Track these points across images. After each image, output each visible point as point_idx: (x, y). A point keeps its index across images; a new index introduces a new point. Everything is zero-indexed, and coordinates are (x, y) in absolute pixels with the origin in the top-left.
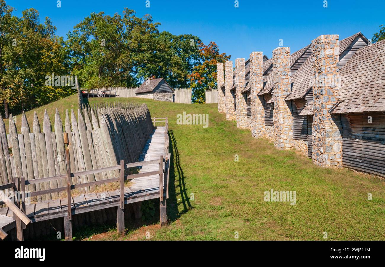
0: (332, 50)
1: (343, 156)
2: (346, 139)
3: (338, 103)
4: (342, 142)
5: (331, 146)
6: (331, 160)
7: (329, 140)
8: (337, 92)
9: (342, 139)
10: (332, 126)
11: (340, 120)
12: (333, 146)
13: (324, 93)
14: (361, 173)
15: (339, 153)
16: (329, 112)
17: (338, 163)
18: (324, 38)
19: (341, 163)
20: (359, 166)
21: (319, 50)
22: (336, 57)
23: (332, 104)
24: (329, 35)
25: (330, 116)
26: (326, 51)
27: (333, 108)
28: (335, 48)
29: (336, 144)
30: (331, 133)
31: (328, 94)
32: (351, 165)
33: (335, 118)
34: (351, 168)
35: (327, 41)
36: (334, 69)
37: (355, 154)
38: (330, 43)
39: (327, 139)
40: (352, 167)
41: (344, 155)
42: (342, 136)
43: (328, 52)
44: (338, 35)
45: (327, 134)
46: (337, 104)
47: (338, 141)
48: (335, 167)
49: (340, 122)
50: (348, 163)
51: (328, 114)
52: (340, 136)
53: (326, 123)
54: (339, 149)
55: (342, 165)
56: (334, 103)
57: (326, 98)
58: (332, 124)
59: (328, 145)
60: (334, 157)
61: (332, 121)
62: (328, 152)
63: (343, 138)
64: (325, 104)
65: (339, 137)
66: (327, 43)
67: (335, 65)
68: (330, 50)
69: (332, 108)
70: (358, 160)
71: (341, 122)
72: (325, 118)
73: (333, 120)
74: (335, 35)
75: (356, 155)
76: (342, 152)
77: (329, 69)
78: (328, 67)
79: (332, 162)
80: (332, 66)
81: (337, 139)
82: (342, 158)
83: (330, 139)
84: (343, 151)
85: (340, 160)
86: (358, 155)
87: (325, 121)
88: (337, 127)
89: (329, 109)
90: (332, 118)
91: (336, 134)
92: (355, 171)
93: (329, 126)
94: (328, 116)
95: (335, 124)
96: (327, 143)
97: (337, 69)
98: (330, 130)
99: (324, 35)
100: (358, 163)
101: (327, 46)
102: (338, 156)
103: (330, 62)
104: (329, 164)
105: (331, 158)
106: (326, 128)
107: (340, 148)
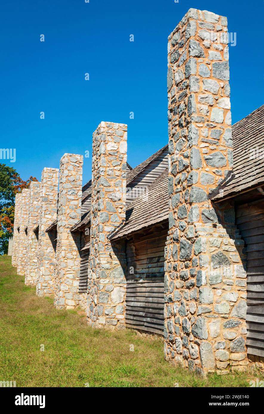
0: (116, 144)
1: (127, 310)
2: (130, 282)
3: (122, 225)
4: (125, 286)
5: (108, 292)
6: (108, 315)
7: (105, 282)
8: (121, 208)
9: (126, 282)
10: (110, 259)
11: (125, 252)
12: (112, 292)
13: (101, 207)
14: (144, 335)
15: (121, 304)
16: (107, 238)
17: (118, 321)
18: (105, 126)
19: (124, 321)
20: (142, 323)
21: (99, 143)
22: (122, 156)
23: (113, 225)
24: (112, 123)
25: (110, 244)
26: (107, 145)
27: (115, 232)
28: (121, 142)
29: (116, 289)
30: (108, 271)
31: (107, 209)
32: (134, 323)
33: (117, 248)
34: (134, 329)
35: (110, 131)
36: (118, 173)
37: (139, 304)
38: (114, 134)
39: (102, 280)
40: (135, 327)
41: (128, 308)
42: (126, 276)
43: (111, 146)
44: (126, 125)
45: (103, 272)
46: (121, 227)
47: (120, 285)
48: (114, 327)
49: (124, 254)
50: (131, 320)
51: (107, 241)
52: (123, 277)
53: (102, 254)
54: (121, 298)
55: (125, 325)
56: (118, 225)
57: (104, 215)
58: (111, 257)
59: (103, 291)
60: (112, 312)
61: (112, 253)
62: (102, 303)
63: (127, 280)
64: (102, 224)
65: (122, 279)
66: (109, 134)
67: (119, 167)
68: (113, 144)
69: (113, 232)
70: (141, 314)
71: (126, 255)
72: (101, 246)
73: (114, 251)
74: (122, 125)
75: (139, 306)
76: (125, 303)
77: (110, 172)
78: (109, 168)
79: (108, 320)
80: (116, 168)
81: (118, 282)
82: (125, 313)
83: (107, 281)
84: (126, 301)
85: (122, 317)
86: (142, 304)
87: (101, 251)
88: (118, 262)
89: (108, 234)
90: (112, 247)
91: (116, 273)
92: (138, 333)
93: (106, 259)
94: (106, 243)
95: (116, 257)
96: (101, 287)
97: (123, 173)
98: (108, 266)
99: (105, 121)
100: (141, 319)
101: (109, 138)
102: (119, 309)
103: (113, 162)
104: (104, 323)
105: (107, 313)
106: (102, 262)
107: (122, 296)
